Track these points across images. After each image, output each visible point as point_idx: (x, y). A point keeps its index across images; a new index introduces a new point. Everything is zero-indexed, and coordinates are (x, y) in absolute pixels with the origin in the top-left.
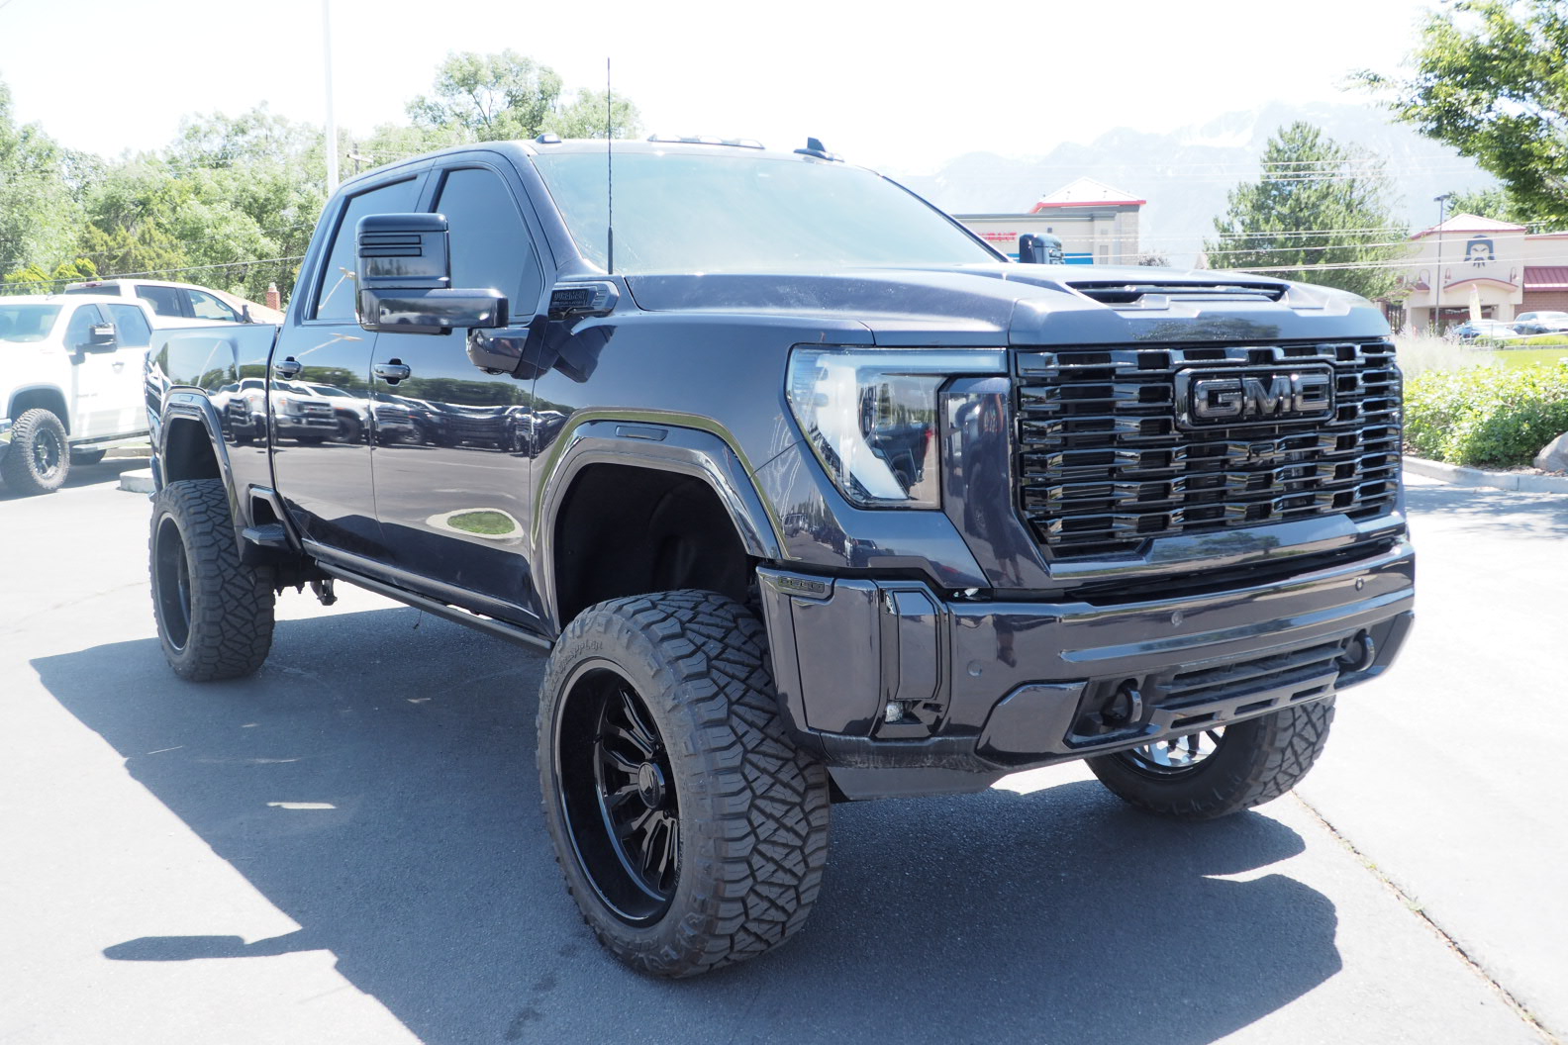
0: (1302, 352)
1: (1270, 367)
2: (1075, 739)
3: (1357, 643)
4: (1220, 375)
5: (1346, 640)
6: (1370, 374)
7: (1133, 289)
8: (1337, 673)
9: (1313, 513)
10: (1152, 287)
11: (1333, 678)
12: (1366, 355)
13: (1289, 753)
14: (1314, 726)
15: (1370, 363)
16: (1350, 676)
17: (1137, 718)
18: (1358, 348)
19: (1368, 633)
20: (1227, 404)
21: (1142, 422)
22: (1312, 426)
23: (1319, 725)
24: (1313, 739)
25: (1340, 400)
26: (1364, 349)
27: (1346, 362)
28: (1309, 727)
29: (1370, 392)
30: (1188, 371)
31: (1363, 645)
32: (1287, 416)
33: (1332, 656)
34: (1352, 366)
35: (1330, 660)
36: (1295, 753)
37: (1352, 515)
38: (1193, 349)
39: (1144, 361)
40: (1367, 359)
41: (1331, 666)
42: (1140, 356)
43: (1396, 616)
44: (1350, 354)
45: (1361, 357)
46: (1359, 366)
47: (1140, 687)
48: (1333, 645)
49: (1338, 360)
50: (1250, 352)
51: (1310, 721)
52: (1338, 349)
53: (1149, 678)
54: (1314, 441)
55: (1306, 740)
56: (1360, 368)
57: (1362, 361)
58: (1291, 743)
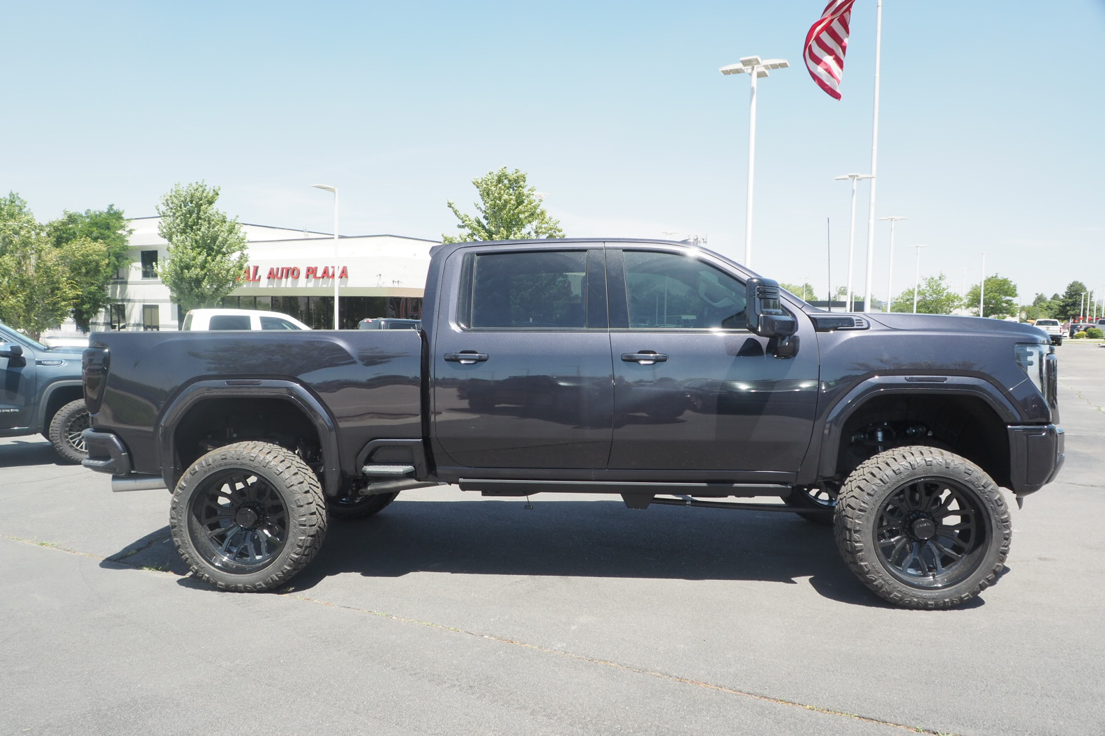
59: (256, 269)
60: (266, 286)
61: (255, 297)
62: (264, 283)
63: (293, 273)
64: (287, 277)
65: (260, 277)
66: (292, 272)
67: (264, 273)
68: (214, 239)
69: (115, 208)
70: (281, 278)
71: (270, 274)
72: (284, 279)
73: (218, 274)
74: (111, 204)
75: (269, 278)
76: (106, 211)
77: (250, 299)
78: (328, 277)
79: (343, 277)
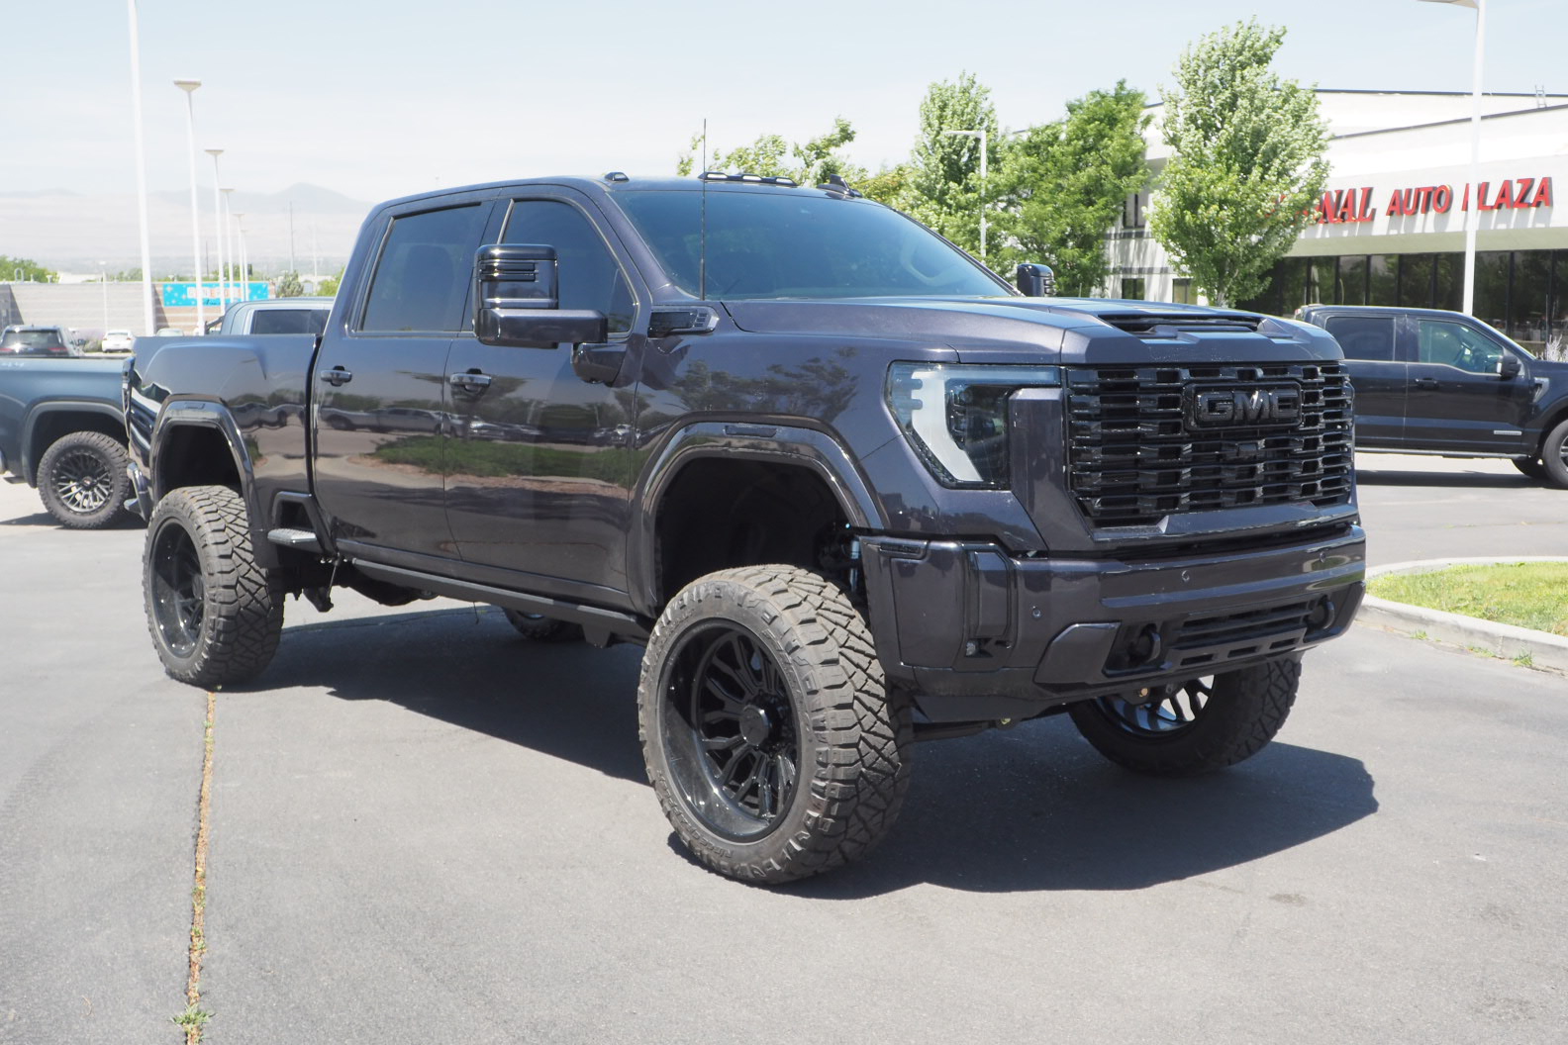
0: (1275, 372)
1: (1253, 383)
2: (1109, 672)
3: (1321, 607)
4: (1217, 389)
5: (1312, 602)
6: (1329, 390)
7: (1146, 321)
8: (1305, 630)
9: (1285, 500)
10: (1162, 320)
11: (1301, 633)
12: (1326, 375)
13: (1268, 698)
14: (1286, 678)
15: (1329, 381)
16: (1315, 634)
17: (1155, 656)
18: (1319, 369)
19: (1329, 597)
20: (1222, 411)
21: (1161, 424)
22: (1284, 431)
23: (1290, 676)
24: (1286, 688)
25: (1305, 410)
26: (1323, 371)
27: (1309, 380)
28: (1282, 678)
29: (1329, 404)
30: (1194, 385)
31: (1326, 608)
32: (1266, 422)
33: (1303, 614)
34: (1315, 384)
35: (1299, 618)
36: (1272, 698)
37: (1317, 503)
38: (1197, 369)
39: (1162, 377)
40: (1326, 378)
41: (1301, 623)
42: (1158, 373)
43: (1351, 585)
44: (1313, 374)
45: (1321, 378)
46: (1320, 383)
47: (1158, 630)
48: (1300, 606)
49: (1305, 378)
50: (1239, 372)
51: (1282, 673)
52: (1304, 370)
53: (1165, 624)
54: (1286, 442)
55: (1281, 689)
56: (1321, 385)
57: (1323, 380)
58: (1268, 691)
59: (1368, 193)
60: (1384, 233)
61: (1369, 257)
62: (1381, 225)
63: (1439, 200)
64: (1426, 210)
65: (1374, 211)
66: (1436, 198)
67: (1381, 202)
68: (1259, 135)
69: (1128, 86)
70: (1414, 212)
71: (1393, 203)
72: (1420, 215)
73: (1255, 209)
74: (1120, 79)
75: (1391, 213)
76: (1112, 93)
77: (1360, 258)
78: (1511, 205)
79: (1543, 205)
